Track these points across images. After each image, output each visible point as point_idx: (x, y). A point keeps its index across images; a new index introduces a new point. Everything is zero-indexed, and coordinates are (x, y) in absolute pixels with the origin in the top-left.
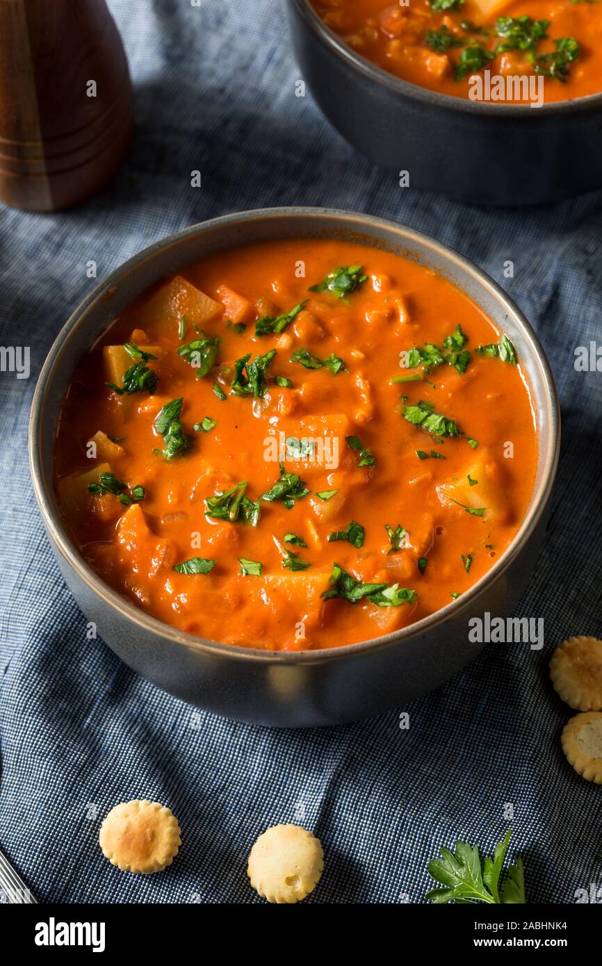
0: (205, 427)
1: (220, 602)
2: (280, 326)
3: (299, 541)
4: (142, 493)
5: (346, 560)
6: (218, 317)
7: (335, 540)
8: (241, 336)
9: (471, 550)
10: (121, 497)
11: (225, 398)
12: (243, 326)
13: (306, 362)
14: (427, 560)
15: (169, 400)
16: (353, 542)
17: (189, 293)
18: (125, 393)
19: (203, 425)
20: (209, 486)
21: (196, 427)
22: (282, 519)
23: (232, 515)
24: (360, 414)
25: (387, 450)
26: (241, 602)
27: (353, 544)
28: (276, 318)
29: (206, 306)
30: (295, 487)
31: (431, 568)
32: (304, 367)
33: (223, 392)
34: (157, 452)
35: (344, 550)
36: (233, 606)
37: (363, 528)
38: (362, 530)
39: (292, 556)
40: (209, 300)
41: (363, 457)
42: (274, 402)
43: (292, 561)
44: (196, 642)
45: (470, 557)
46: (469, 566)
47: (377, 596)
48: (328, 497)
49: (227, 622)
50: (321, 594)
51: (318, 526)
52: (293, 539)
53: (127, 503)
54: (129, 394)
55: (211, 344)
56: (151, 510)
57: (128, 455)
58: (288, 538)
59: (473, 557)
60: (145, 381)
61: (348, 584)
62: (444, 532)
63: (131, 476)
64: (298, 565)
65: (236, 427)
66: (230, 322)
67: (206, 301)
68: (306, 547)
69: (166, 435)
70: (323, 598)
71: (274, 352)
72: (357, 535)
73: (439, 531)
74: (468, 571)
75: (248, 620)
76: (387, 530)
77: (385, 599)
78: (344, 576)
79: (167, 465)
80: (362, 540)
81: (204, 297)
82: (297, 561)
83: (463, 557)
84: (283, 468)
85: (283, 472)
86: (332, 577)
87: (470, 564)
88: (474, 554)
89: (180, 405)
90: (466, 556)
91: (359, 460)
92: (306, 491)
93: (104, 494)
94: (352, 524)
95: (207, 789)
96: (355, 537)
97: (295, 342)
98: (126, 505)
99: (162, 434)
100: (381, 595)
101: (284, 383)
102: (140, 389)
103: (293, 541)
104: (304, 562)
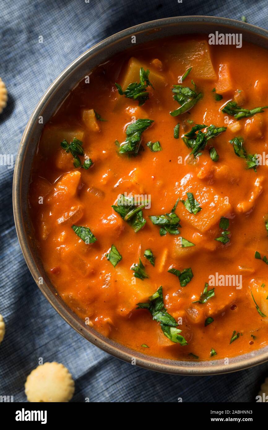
0: (154, 147)
1: (82, 266)
2: (240, 114)
3: (153, 259)
4: (89, 166)
5: (170, 289)
6: (211, 82)
7: (172, 273)
8: (216, 103)
9: (242, 331)
10: (75, 160)
11: (177, 137)
12: (221, 98)
13: (237, 150)
14: (213, 320)
15: (146, 117)
16: (181, 281)
17: (204, 56)
18: (124, 95)
19: (153, 145)
20: (128, 188)
21: (149, 144)
22: (152, 239)
23: (127, 217)
24: (241, 206)
25: (241, 239)
26: (94, 274)
27: (180, 281)
28: (241, 109)
29: (208, 72)
30: (173, 225)
31: (212, 327)
32: (234, 152)
33: (179, 133)
34: (117, 143)
35: (172, 281)
36: (88, 273)
37: (193, 276)
38: (191, 277)
39: (142, 266)
40: (212, 69)
41: (222, 236)
42: (199, 165)
43: (139, 269)
44: (45, 291)
45: (238, 336)
46: (234, 340)
47: (166, 328)
48: (185, 246)
49: (77, 281)
50: (137, 303)
51: (169, 257)
52: (149, 256)
53: (76, 166)
54: (126, 97)
55: (194, 96)
56: (88, 177)
57: (100, 134)
58: (147, 253)
59: (240, 337)
60: (139, 97)
61: (159, 306)
62: (236, 309)
63: (92, 149)
64: (140, 274)
65: (170, 161)
66: (214, 91)
67: (210, 69)
68: (154, 265)
69: (128, 137)
70: (138, 306)
71: (225, 129)
72: (187, 278)
73: (233, 307)
74: (231, 343)
75: (89, 288)
76: (205, 286)
77: (169, 332)
78: (160, 299)
79: (117, 156)
80: (187, 283)
81: (210, 65)
82: (142, 271)
83: (235, 332)
84: (175, 209)
85: (173, 211)
86: (151, 297)
87: (236, 339)
88: (242, 335)
89: (149, 124)
90: (237, 333)
91: (219, 235)
92: (177, 232)
93: (68, 152)
94: (189, 269)
95: (43, 312)
96: (184, 279)
97: (241, 131)
98: (75, 167)
99: (127, 135)
100: (169, 329)
101: (213, 156)
102: (133, 98)
103: (149, 257)
104: (145, 275)
